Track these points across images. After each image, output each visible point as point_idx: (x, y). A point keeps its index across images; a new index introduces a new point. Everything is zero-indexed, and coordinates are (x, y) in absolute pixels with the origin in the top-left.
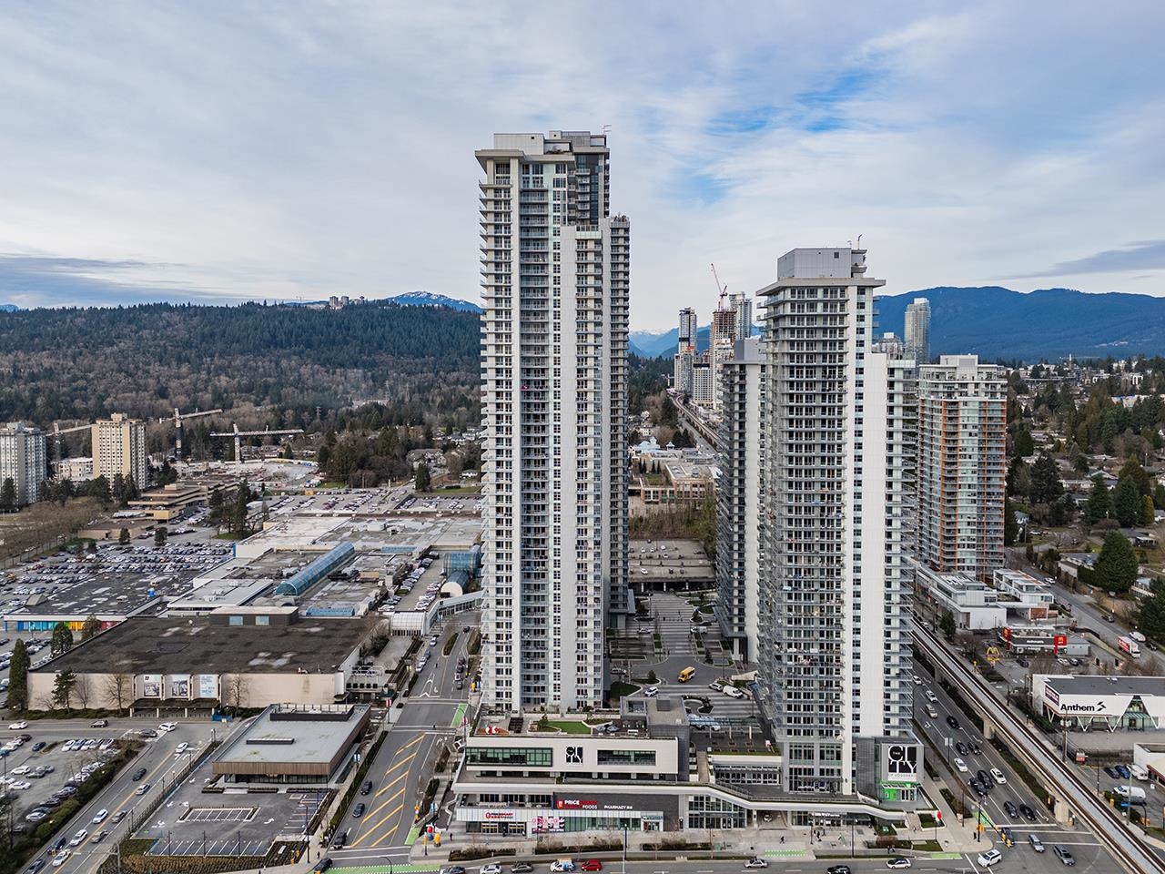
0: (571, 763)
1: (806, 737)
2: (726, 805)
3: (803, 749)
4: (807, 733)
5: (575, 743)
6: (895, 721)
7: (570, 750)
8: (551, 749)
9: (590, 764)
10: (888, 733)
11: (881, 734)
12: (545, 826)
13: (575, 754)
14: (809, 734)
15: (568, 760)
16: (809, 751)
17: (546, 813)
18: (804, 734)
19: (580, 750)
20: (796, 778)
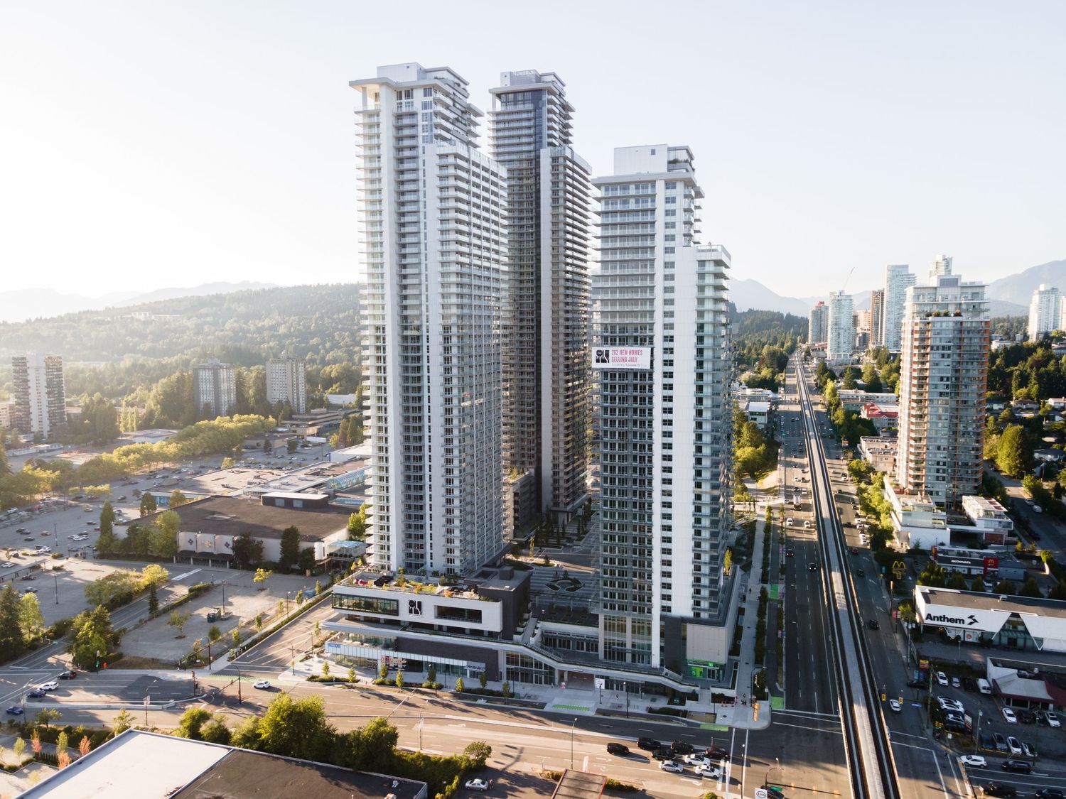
0: (413, 615)
1: (621, 612)
2: (539, 665)
3: (616, 622)
4: (622, 608)
5: (416, 598)
6: (705, 604)
7: (412, 603)
8: (397, 601)
9: (428, 617)
10: (697, 615)
11: (690, 614)
12: (392, 665)
13: (415, 607)
14: (623, 610)
15: (411, 612)
16: (622, 625)
17: (391, 654)
18: (619, 609)
19: (420, 603)
20: (610, 648)
